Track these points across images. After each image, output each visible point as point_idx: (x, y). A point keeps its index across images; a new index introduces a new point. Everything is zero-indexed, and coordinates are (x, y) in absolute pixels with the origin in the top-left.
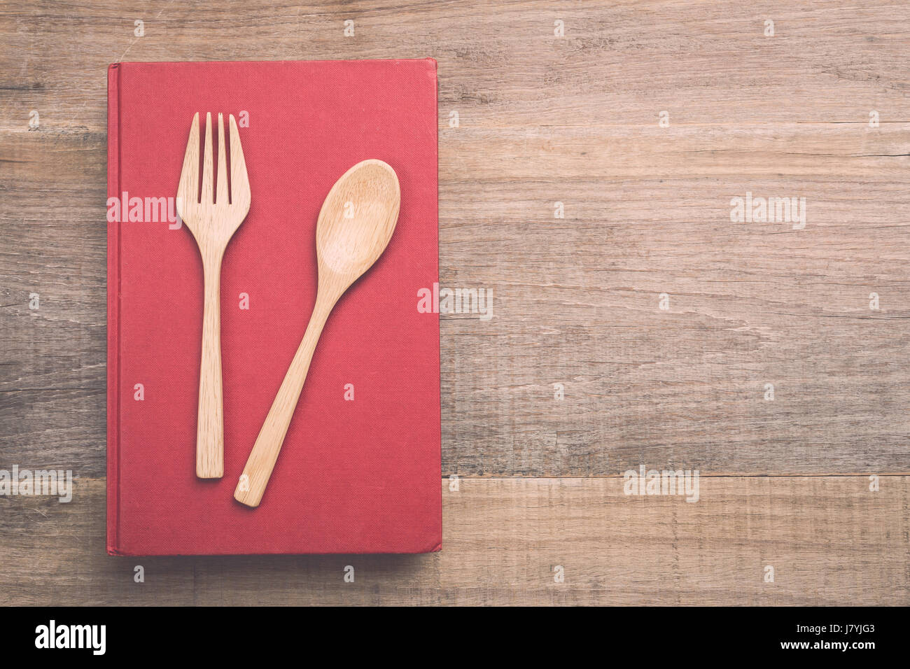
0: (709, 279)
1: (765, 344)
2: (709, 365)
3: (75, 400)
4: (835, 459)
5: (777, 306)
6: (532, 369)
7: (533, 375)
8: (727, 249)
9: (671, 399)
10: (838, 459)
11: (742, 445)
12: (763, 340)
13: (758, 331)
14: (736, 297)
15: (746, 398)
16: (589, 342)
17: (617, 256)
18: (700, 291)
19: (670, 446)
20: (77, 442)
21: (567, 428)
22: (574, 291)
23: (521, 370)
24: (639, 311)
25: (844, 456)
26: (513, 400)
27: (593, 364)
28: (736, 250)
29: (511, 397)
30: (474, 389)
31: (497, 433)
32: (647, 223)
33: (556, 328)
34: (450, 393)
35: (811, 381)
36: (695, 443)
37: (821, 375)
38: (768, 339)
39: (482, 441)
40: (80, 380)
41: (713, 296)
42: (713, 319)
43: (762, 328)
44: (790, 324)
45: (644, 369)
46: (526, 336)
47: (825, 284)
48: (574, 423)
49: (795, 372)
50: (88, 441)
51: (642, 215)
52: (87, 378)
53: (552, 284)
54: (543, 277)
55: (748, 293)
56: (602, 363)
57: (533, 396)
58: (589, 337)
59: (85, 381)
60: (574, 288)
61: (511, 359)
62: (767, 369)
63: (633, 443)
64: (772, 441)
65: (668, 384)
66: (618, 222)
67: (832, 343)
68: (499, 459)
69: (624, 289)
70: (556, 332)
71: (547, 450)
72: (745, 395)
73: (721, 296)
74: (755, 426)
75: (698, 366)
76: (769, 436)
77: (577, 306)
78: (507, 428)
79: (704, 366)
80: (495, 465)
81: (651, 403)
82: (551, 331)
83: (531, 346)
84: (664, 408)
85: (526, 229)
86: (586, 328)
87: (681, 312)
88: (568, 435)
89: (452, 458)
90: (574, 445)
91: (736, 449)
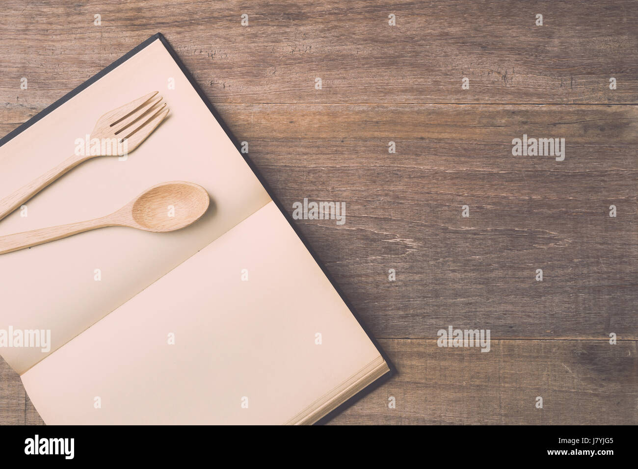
0: (373, 207)
1: (410, 251)
2: (372, 264)
5: (418, 226)
8: (386, 187)
11: (393, 318)
12: (409, 248)
13: (405, 242)
14: (391, 219)
15: (397, 286)
17: (312, 190)
18: (367, 214)
25: (461, 326)
28: (392, 188)
32: (333, 170)
35: (440, 276)
37: (446, 272)
38: (412, 247)
41: (376, 218)
42: (375, 233)
43: (408, 240)
44: (427, 238)
47: (451, 211)
49: (429, 269)
51: (329, 164)
55: (399, 217)
62: (411, 267)
64: (413, 316)
66: (313, 168)
67: (454, 250)
72: (395, 284)
73: (381, 218)
74: (402, 305)
75: (365, 265)
76: (412, 311)
79: (369, 264)
87: (354, 229)
91: (389, 320)
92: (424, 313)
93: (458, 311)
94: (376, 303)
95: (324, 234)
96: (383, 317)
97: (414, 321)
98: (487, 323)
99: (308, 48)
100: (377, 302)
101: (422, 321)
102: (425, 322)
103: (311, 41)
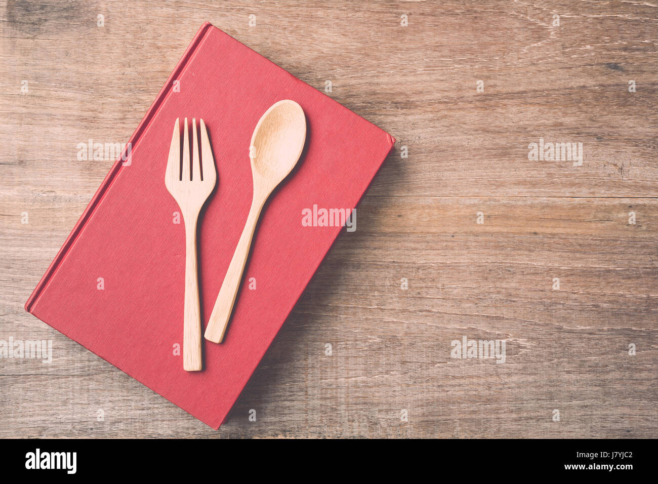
0: (485, 305)
1: (523, 351)
2: (484, 365)
3: (44, 383)
4: (570, 432)
5: (531, 325)
6: (362, 366)
7: (362, 370)
8: (498, 284)
9: (457, 388)
10: (572, 432)
11: (506, 421)
12: (522, 348)
13: (518, 342)
14: (503, 317)
15: (509, 388)
16: (401, 348)
17: (421, 288)
18: (479, 313)
19: (456, 421)
20: (45, 412)
21: (385, 407)
22: (392, 312)
23: (353, 366)
24: (436, 326)
25: (577, 430)
26: (348, 388)
27: (404, 363)
28: (504, 285)
29: (346, 385)
30: (321, 379)
31: (336, 410)
32: (444, 266)
33: (378, 337)
34: (305, 382)
35: (554, 377)
36: (473, 419)
37: (562, 373)
38: (525, 347)
39: (326, 415)
40: (47, 369)
41: (487, 317)
42: (487, 333)
43: (521, 339)
44: (541, 337)
45: (439, 367)
46: (358, 342)
47: (565, 310)
48: (390, 404)
49: (543, 370)
50: (52, 411)
51: (440, 260)
52: (52, 367)
53: (376, 307)
54: (370, 302)
55: (511, 315)
56: (410, 362)
57: (362, 384)
58: (401, 344)
59: (51, 369)
60: (391, 310)
61: (347, 358)
62: (525, 368)
63: (431, 418)
64: (527, 419)
65: (455, 378)
66: (423, 264)
67: (569, 351)
68: (338, 428)
69: (426, 311)
70: (378, 340)
71: (371, 422)
72: (508, 386)
73: (493, 317)
74: (515, 408)
75: (477, 365)
76: (525, 415)
77: (393, 322)
78: (343, 407)
79: (481, 365)
80: (335, 432)
81: (443, 391)
82: (375, 339)
83: (361, 350)
84: (452, 394)
85: (359, 268)
86: (399, 338)
87: (465, 328)
88: (386, 412)
89: (305, 427)
90: (390, 419)
91: (501, 423)
92: (538, 416)
93: (572, 414)
94: (488, 406)
95: (434, 334)
96: (496, 420)
97: (527, 424)
98: (604, 427)
99: (417, 138)
100: (489, 404)
101: (536, 425)
102: (539, 425)
103: (420, 131)
